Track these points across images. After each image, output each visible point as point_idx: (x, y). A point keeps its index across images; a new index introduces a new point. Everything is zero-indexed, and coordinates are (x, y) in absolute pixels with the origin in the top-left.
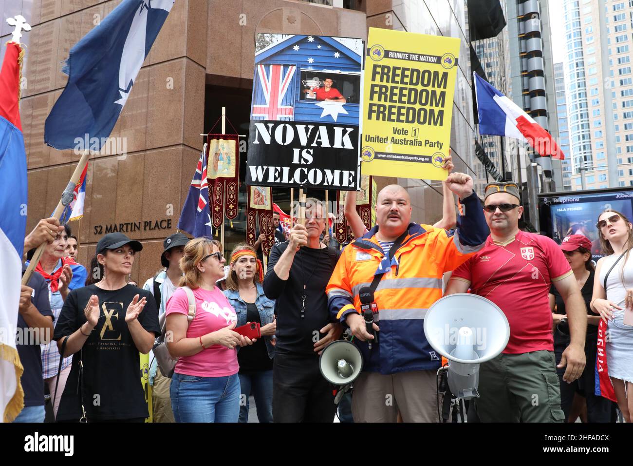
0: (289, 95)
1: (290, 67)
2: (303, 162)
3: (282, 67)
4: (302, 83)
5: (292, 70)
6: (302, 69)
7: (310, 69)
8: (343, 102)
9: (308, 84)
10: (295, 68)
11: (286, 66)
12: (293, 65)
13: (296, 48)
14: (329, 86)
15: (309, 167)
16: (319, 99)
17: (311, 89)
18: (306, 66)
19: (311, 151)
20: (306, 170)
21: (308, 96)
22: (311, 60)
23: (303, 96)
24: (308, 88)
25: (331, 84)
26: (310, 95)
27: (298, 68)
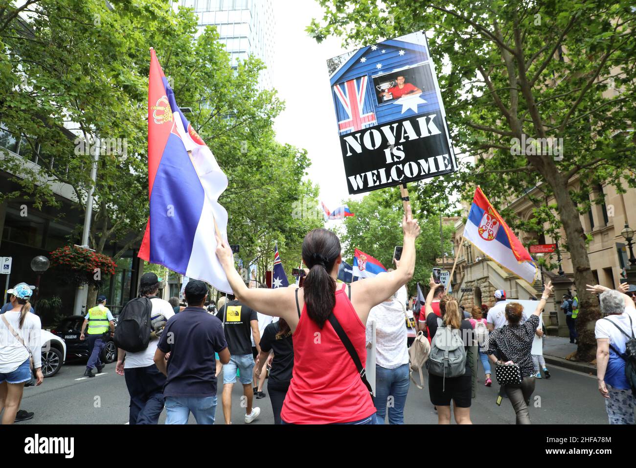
0: (368, 103)
1: (362, 78)
2: (396, 160)
3: (355, 80)
4: (376, 89)
5: (365, 81)
6: (374, 76)
7: (381, 74)
8: (419, 93)
9: (382, 88)
10: (366, 78)
11: (358, 79)
12: (364, 76)
13: (363, 60)
14: (401, 83)
15: (403, 163)
16: (396, 98)
17: (386, 91)
18: (376, 73)
19: (401, 147)
20: (400, 166)
21: (385, 99)
22: (379, 66)
23: (380, 100)
24: (383, 91)
25: (403, 80)
26: (387, 97)
27: (370, 77)
